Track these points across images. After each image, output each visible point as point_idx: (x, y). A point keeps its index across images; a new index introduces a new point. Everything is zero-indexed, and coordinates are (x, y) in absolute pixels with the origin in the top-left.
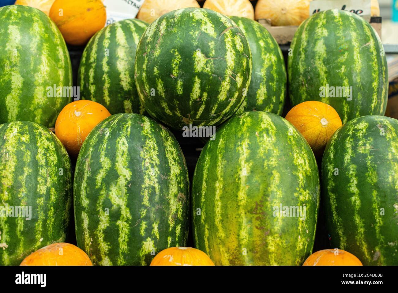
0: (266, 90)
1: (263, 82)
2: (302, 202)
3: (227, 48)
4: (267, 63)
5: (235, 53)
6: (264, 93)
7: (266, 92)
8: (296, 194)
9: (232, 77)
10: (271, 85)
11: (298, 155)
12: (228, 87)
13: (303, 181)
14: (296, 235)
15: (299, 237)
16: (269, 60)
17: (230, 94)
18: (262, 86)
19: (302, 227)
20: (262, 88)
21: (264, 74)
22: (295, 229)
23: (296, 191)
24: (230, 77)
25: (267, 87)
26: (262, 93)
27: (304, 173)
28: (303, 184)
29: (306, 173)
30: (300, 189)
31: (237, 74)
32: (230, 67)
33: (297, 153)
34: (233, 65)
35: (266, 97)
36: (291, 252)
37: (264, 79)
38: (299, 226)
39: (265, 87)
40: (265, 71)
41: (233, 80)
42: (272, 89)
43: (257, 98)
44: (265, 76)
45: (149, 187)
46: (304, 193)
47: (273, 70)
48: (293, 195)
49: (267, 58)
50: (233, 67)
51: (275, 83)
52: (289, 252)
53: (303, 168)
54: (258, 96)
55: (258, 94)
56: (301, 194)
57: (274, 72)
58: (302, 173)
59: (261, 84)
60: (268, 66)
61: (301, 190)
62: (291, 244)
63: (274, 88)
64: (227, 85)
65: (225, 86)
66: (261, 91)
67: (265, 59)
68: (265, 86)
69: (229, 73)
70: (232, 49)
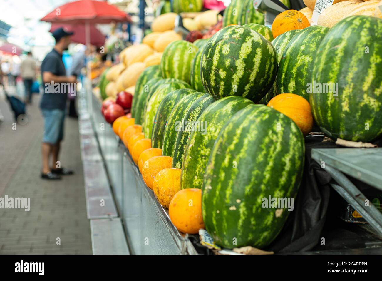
0: (295, 84)
1: (293, 77)
2: (202, 155)
3: (215, 53)
4: (299, 63)
5: (219, 55)
6: (293, 86)
7: (294, 85)
8: (199, 149)
9: (216, 71)
10: (300, 80)
11: (213, 125)
12: (214, 78)
13: (207, 142)
14: (193, 175)
15: (196, 177)
16: (302, 61)
17: (216, 82)
18: (292, 81)
19: (199, 171)
20: (292, 82)
21: (295, 72)
22: (193, 170)
23: (200, 147)
24: (214, 71)
25: (295, 81)
26: (292, 86)
27: (210, 137)
28: (206, 144)
29: (212, 137)
30: (202, 146)
31: (219, 69)
32: (215, 65)
33: (213, 123)
34: (217, 63)
35: (295, 90)
36: (189, 184)
37: (294, 76)
38: (196, 169)
39: (294, 82)
40: (296, 69)
41: (217, 73)
42: (300, 84)
43: (288, 90)
44: (295, 73)
45: (186, 133)
46: (205, 150)
47: (303, 68)
48: (197, 148)
49: (301, 59)
50: (217, 65)
51: (304, 79)
52: (188, 183)
53: (211, 134)
54: (289, 88)
55: (289, 87)
56: (202, 149)
57: (304, 70)
58: (208, 137)
59: (291, 79)
60: (299, 65)
61: (204, 147)
62: (190, 179)
63: (303, 83)
64: (213, 76)
65: (212, 77)
66: (291, 84)
67: (299, 60)
68: (294, 80)
69: (213, 69)
70: (218, 53)
